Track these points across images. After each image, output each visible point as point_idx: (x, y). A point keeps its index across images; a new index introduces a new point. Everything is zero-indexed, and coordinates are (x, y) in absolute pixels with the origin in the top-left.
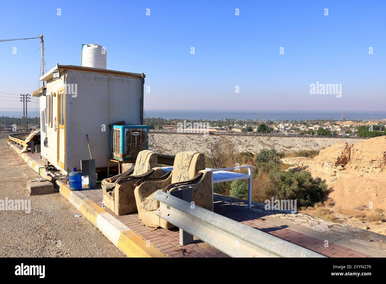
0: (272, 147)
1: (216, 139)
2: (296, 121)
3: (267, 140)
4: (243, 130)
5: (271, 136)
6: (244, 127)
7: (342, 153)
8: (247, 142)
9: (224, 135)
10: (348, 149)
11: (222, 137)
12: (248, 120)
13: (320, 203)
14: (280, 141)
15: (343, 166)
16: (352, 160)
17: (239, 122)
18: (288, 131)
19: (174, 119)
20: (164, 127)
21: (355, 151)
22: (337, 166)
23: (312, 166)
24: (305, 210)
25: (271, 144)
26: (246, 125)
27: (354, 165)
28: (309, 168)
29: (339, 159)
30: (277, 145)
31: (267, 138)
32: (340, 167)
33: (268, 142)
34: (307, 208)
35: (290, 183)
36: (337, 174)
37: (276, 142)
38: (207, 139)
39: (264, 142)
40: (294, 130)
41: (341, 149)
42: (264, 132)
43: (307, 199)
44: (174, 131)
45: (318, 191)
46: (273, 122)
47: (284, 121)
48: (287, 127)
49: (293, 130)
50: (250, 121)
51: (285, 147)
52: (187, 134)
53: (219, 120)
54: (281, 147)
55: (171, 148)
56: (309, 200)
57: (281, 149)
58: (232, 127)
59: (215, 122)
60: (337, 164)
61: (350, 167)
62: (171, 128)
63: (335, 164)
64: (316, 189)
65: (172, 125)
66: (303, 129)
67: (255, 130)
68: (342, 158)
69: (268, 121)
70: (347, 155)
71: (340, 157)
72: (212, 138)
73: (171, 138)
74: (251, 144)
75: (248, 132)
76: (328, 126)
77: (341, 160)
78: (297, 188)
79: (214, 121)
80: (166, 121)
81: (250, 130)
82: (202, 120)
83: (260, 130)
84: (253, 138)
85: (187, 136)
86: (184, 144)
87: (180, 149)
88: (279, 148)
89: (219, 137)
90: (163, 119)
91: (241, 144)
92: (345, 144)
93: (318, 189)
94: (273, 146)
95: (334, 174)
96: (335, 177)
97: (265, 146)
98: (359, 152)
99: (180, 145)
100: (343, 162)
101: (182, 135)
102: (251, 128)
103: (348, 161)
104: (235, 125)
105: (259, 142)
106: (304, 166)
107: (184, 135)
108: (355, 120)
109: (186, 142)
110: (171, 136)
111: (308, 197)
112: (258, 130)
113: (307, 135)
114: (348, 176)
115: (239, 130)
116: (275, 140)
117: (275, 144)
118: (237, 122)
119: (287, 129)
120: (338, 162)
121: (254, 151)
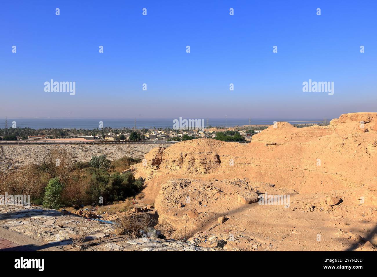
0: (131, 153)
1: (75, 148)
2: (169, 128)
3: (127, 147)
4: (116, 139)
5: (132, 144)
6: (118, 135)
7: (156, 156)
8: (107, 150)
9: (84, 144)
10: (161, 152)
11: (82, 146)
12: (124, 128)
13: (132, 197)
14: (140, 148)
15: (157, 166)
16: (164, 161)
17: (115, 131)
18: (159, 138)
19: (43, 129)
20: (29, 137)
21: (165, 153)
22: (153, 166)
23: (139, 168)
24: (116, 204)
25: (130, 151)
26: (120, 133)
27: (165, 165)
28: (137, 170)
29: (153, 161)
30: (136, 152)
31: (127, 145)
32: (155, 167)
33: (128, 149)
34: (118, 202)
35: (106, 183)
36: (154, 173)
37: (135, 149)
38: (65, 149)
39: (124, 149)
40: (165, 137)
41: (155, 153)
42: (135, 140)
43: (120, 195)
44: (31, 141)
45: (132, 188)
46: (148, 130)
47: (158, 129)
48: (158, 134)
49: (163, 137)
50: (125, 129)
51: (143, 153)
52: (43, 145)
53: (94, 129)
54: (140, 153)
55: (23, 159)
56: (122, 195)
57: (140, 155)
58: (105, 136)
59: (90, 131)
60: (153, 164)
61: (162, 166)
62: (38, 138)
63: (151, 165)
64: (132, 186)
65: (39, 135)
66: (173, 135)
67: (128, 138)
68: (155, 160)
69: (143, 129)
70: (160, 157)
71: (154, 159)
72: (70, 147)
73: (24, 150)
74: (111, 151)
75: (120, 141)
76: (194, 133)
77: (155, 161)
78: (111, 186)
79: (88, 130)
80: (34, 130)
81: (123, 138)
82: (75, 129)
83: (132, 137)
84: (113, 146)
85: (43, 147)
86: (39, 155)
87: (33, 159)
88: (138, 154)
89: (78, 146)
90: (31, 129)
91: (100, 152)
92: (159, 149)
93: (133, 186)
94: (133, 153)
95: (152, 173)
96: (153, 176)
97: (125, 153)
98: (167, 154)
99: (34, 156)
100: (157, 163)
101: (37, 146)
102: (124, 136)
103: (161, 162)
104: (109, 133)
105: (118, 150)
106: (134, 169)
107: (40, 146)
108: (219, 127)
109: (41, 152)
110: (25, 147)
111: (121, 193)
112: (130, 138)
113: (174, 141)
114: (161, 174)
115: (112, 138)
116: (135, 147)
117: (135, 151)
118: (113, 130)
119: (158, 136)
120: (153, 163)
121: (112, 158)
